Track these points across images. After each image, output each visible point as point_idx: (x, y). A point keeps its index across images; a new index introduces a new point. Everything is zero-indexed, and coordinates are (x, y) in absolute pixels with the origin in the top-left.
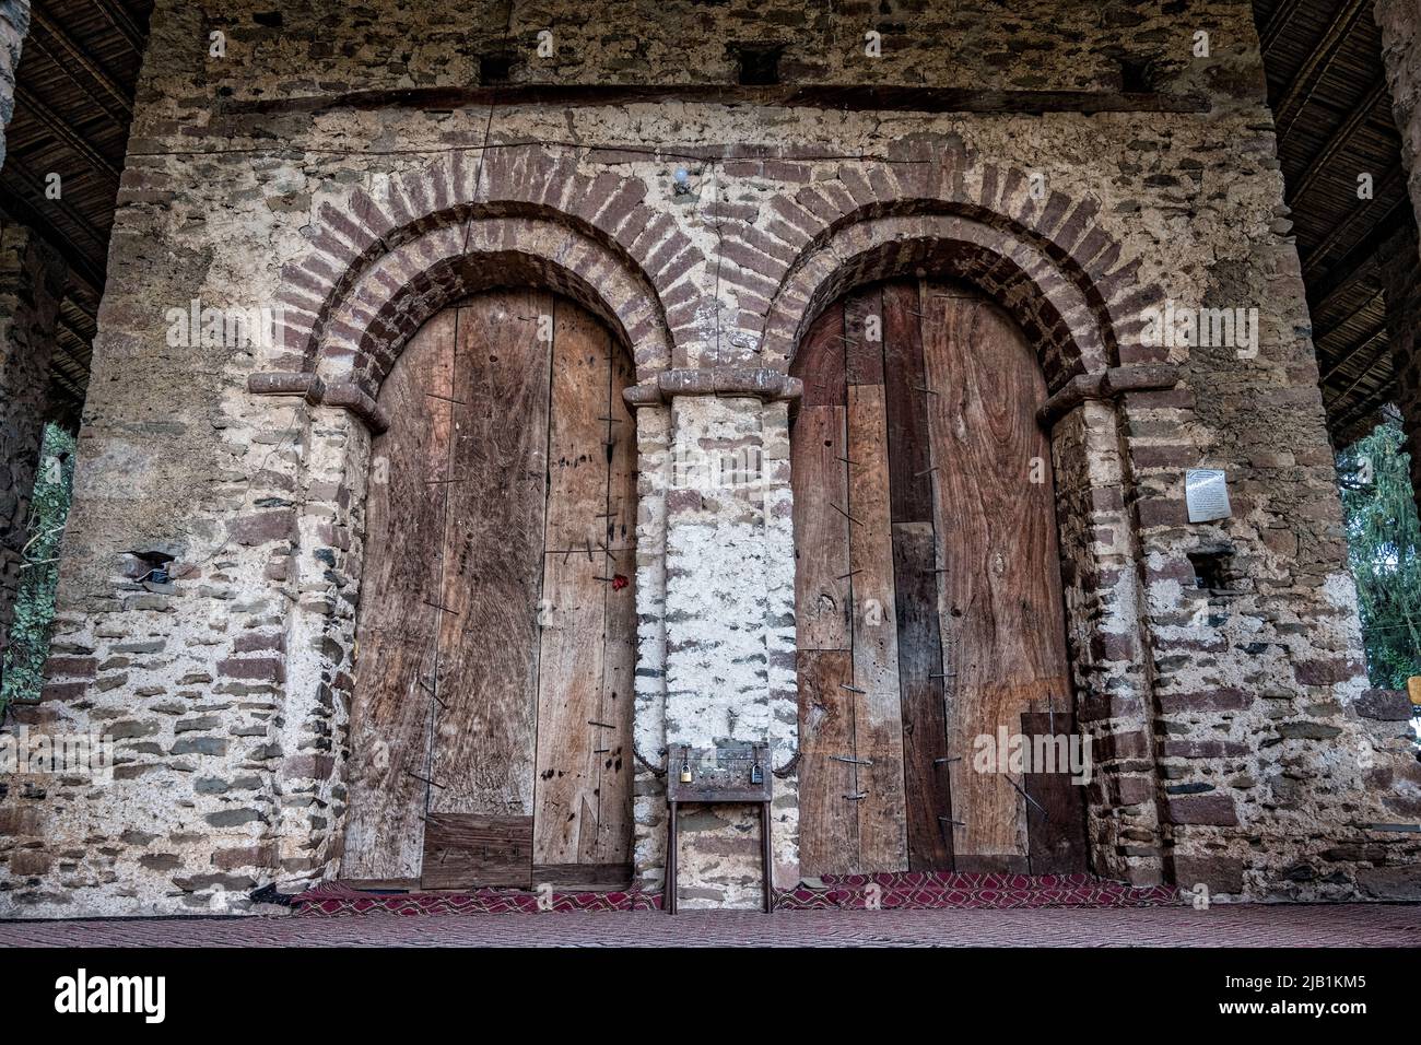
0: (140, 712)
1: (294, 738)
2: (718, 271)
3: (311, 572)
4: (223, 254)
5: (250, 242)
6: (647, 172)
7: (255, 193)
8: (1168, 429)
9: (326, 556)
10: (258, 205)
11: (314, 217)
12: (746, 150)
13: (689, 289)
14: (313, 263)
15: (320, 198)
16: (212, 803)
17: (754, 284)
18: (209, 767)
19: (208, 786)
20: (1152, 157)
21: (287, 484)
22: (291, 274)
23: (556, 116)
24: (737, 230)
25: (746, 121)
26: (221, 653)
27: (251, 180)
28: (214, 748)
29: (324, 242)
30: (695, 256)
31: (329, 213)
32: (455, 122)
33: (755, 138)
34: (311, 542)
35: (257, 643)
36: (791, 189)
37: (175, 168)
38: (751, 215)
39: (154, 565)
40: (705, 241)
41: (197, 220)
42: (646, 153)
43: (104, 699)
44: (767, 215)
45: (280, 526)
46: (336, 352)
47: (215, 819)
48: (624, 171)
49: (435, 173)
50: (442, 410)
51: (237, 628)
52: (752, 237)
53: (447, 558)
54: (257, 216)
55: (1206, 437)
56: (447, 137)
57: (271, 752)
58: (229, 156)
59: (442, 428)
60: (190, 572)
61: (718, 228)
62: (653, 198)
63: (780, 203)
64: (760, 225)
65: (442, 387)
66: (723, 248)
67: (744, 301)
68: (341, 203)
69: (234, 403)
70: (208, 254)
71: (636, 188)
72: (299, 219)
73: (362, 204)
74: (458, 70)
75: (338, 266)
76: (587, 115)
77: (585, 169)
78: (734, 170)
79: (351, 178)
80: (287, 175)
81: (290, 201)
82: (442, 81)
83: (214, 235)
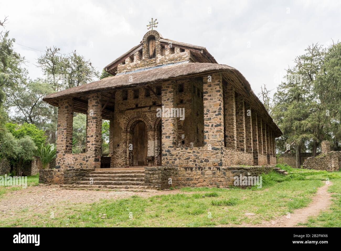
0: (118, 155)
1: (128, 156)
2: (151, 121)
4: (120, 123)
5: (122, 121)
6: (146, 113)
7: (122, 118)
8: (181, 131)
10: (122, 119)
11: (126, 119)
12: (153, 111)
13: (149, 123)
14: (126, 123)
16: (122, 161)
17: (153, 122)
18: (122, 158)
19: (122, 160)
21: (125, 139)
22: (125, 124)
23: (141, 109)
24: (152, 118)
25: (153, 108)
26: (122, 151)
27: (122, 117)
28: (122, 157)
29: (126, 121)
30: (150, 120)
31: (127, 119)
32: (134, 111)
35: (124, 150)
37: (117, 116)
38: (153, 116)
39: (118, 145)
40: (150, 119)
41: (119, 120)
42: (146, 112)
43: (117, 154)
46: (129, 129)
47: (123, 162)
48: (145, 113)
49: (133, 115)
50: (138, 131)
51: (123, 149)
52: (153, 118)
53: (138, 143)
54: (122, 120)
55: (183, 132)
56: (134, 112)
57: (126, 157)
58: (120, 115)
59: (138, 133)
60: (120, 146)
61: (151, 118)
62: (147, 116)
65: (138, 129)
66: (152, 119)
67: (153, 123)
68: (127, 118)
69: (122, 134)
70: (120, 122)
71: (146, 115)
72: (125, 119)
73: (129, 118)
74: (134, 106)
75: (128, 123)
76: (143, 109)
77: (142, 114)
78: (153, 113)
79: (128, 116)
80: (124, 116)
81: (124, 118)
82: (133, 107)
83: (120, 121)
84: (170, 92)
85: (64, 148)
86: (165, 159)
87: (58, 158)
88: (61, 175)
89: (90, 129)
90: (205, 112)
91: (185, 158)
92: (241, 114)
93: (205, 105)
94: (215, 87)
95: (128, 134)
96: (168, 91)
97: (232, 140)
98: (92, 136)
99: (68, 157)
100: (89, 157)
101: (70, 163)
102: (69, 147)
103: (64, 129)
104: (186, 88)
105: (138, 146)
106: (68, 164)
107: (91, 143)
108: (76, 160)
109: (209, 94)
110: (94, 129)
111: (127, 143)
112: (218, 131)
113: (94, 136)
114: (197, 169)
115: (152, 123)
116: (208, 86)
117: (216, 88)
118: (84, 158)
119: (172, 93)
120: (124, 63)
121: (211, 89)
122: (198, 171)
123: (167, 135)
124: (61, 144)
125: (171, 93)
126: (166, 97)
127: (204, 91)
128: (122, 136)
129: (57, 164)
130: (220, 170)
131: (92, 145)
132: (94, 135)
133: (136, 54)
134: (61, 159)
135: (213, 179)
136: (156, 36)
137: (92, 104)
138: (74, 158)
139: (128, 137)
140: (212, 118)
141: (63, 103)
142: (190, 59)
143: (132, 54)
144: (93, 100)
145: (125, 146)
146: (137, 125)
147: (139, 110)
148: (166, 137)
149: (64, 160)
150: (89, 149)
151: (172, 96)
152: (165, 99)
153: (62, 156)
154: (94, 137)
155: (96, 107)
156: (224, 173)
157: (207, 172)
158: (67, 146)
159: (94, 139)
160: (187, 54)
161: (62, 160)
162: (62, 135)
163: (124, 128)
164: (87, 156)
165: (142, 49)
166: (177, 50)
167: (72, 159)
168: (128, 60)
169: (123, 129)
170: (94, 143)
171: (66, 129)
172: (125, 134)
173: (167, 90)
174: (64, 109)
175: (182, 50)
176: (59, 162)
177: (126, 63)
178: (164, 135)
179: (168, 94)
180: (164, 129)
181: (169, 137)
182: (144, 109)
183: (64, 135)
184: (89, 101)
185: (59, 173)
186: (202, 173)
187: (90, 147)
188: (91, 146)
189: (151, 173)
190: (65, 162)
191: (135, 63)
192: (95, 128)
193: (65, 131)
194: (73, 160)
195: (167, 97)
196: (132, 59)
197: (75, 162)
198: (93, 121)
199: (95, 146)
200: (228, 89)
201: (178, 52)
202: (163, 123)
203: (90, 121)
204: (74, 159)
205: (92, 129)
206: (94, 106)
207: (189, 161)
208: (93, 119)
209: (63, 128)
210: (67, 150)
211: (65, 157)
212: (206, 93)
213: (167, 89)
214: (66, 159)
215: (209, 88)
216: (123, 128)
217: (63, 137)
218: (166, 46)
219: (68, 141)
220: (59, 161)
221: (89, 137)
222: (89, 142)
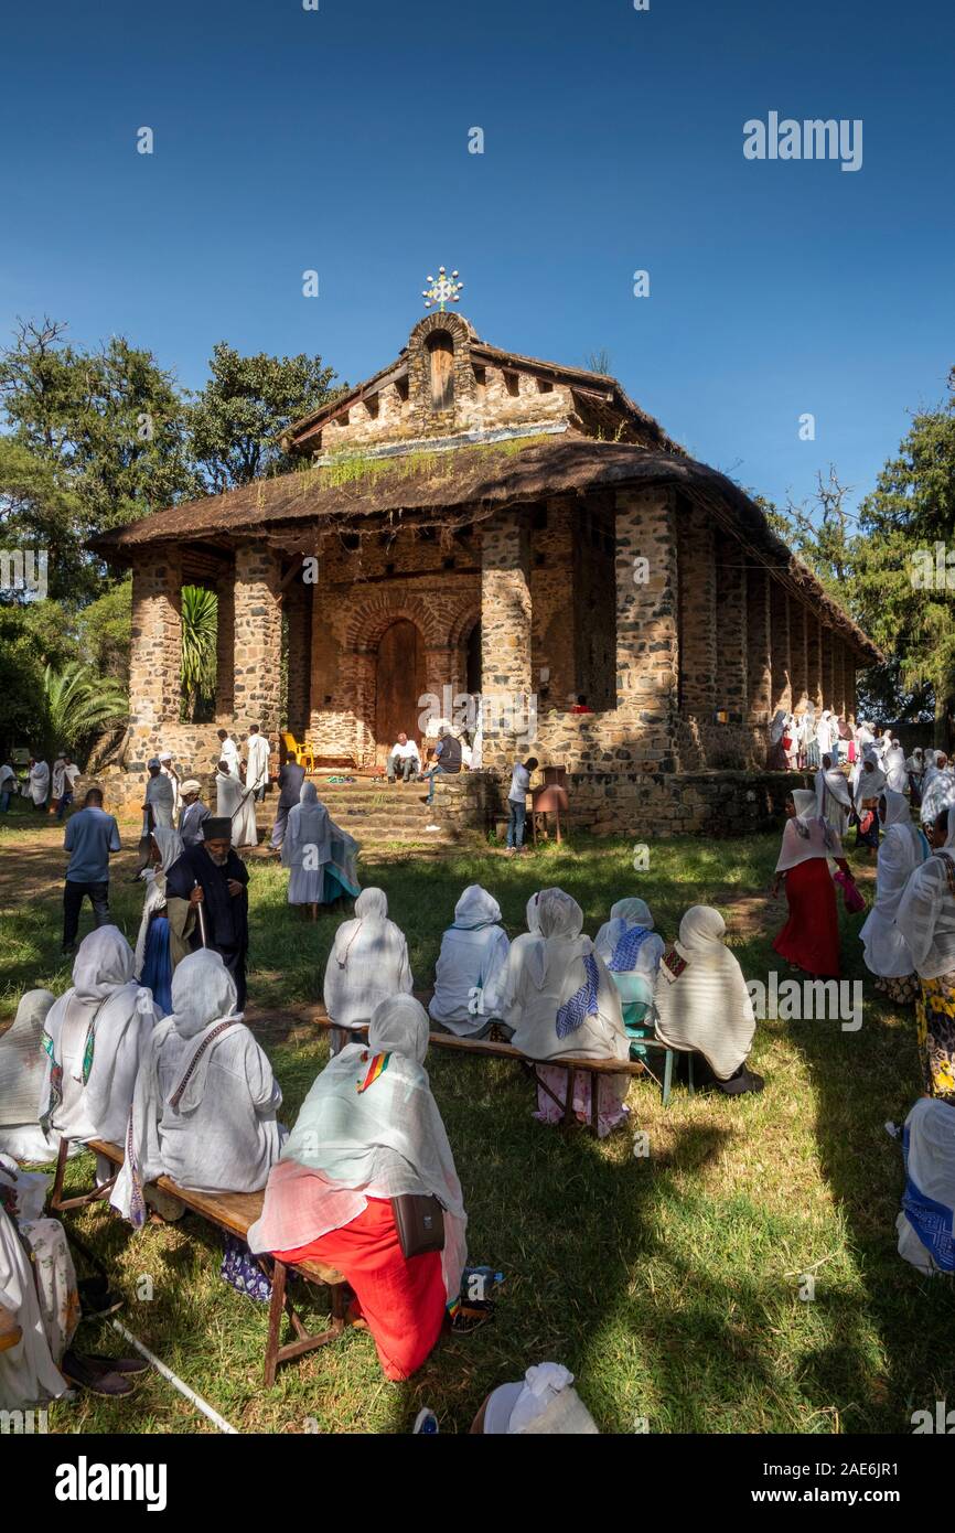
0: (328, 730)
1: (359, 735)
2: (439, 621)
3: (360, 698)
4: (335, 624)
5: (340, 620)
6: (423, 595)
7: (340, 607)
8: (540, 659)
9: (363, 694)
10: (340, 611)
11: (353, 613)
12: (446, 587)
13: (433, 627)
14: (355, 625)
15: (354, 608)
16: (343, 750)
17: (447, 625)
18: (342, 742)
19: (342, 746)
20: (541, 583)
21: (352, 679)
22: (350, 628)
23: (403, 582)
24: (444, 610)
25: (446, 579)
26: (342, 718)
28: (343, 739)
29: (356, 619)
30: (434, 618)
31: (356, 612)
32: (381, 585)
33: (448, 584)
34: (360, 691)
35: (349, 715)
36: (455, 598)
37: (324, 602)
38: (447, 606)
39: (328, 699)
40: (436, 614)
41: (329, 616)
42: (423, 590)
43: (323, 728)
44: (450, 606)
45: (353, 688)
46: (362, 644)
47: (345, 753)
48: (418, 596)
49: (378, 599)
50: (391, 652)
51: (344, 712)
52: (447, 612)
53: (394, 691)
54: (342, 614)
55: (546, 660)
56: (380, 589)
58: (334, 598)
59: (392, 658)
60: (335, 700)
61: (439, 610)
62: (425, 603)
63: (453, 602)
64: (449, 608)
65: (391, 647)
66: (440, 615)
67: (445, 630)
68: (358, 609)
69: (340, 660)
70: (332, 624)
71: (422, 599)
72: (350, 614)
73: (362, 608)
74: (382, 571)
75: (359, 625)
76: (410, 580)
77: (409, 596)
78: (443, 594)
79: (360, 602)
80: (346, 602)
81: (348, 609)
82: (378, 574)
83: (333, 619)
84: (510, 537)
85: (159, 704)
86: (493, 748)
87: (138, 737)
89: (245, 647)
90: (620, 605)
91: (554, 747)
92: (733, 603)
93: (619, 581)
94: (654, 527)
95: (362, 661)
96: (501, 534)
97: (703, 690)
98: (252, 670)
99: (171, 736)
101: (178, 755)
102: (171, 705)
103: (155, 645)
104: (556, 515)
105: (393, 702)
107: (247, 693)
108: (200, 744)
109: (633, 548)
110: (258, 647)
111: (356, 694)
112: (658, 664)
113: (257, 670)
114: (592, 781)
115: (441, 627)
116: (632, 522)
117: (655, 531)
119: (516, 541)
120: (344, 421)
121: (641, 533)
122: (595, 786)
123: (498, 673)
124: (145, 693)
125: (511, 539)
126: (495, 551)
127: (619, 536)
128: (342, 669)
129: (134, 755)
130: (662, 783)
131: (253, 697)
132: (258, 665)
133: (385, 391)
134: (146, 740)
135: (642, 810)
136: (457, 334)
137: (248, 564)
138: (193, 738)
139: (362, 672)
140: (641, 624)
141: (150, 557)
142: (571, 418)
143: (370, 392)
144: (251, 552)
145: (351, 700)
146: (390, 631)
147: (397, 583)
148: (497, 680)
149: (158, 744)
150: (243, 711)
151: (516, 549)
152: (492, 558)
153: (152, 732)
154: (259, 672)
155: (262, 576)
156: (676, 794)
157: (623, 788)
158: (167, 701)
159: (260, 681)
160: (560, 398)
161: (150, 745)
162: (148, 663)
163: (349, 643)
164: (237, 734)
165: (406, 377)
166: (528, 384)
167: (186, 741)
168: (357, 411)
169: (345, 646)
170: (258, 692)
171: (161, 644)
172: (351, 664)
173: (501, 529)
174: (154, 579)
175: (545, 388)
176: (142, 753)
177: (352, 421)
178: (490, 674)
179: (502, 542)
180: (488, 653)
181: (506, 679)
182: (415, 582)
183: (154, 665)
184: (239, 554)
186: (608, 793)
187: (244, 706)
188: (248, 702)
189: (453, 790)
191: (381, 421)
192: (262, 646)
193: (158, 650)
194: (187, 745)
195: (499, 553)
196: (373, 410)
197: (195, 751)
198: (254, 621)
199: (261, 701)
200: (695, 525)
201: (529, 390)
202: (487, 635)
203: (244, 619)
204: (193, 744)
205: (252, 646)
206: (255, 572)
207: (567, 753)
208: (253, 615)
209: (153, 641)
210: (168, 713)
211: (160, 734)
212: (626, 543)
213: (499, 525)
215: (636, 528)
216: (344, 643)
217: (152, 669)
218: (489, 370)
219: (170, 685)
220: (140, 749)
221: (240, 672)
222: (242, 688)
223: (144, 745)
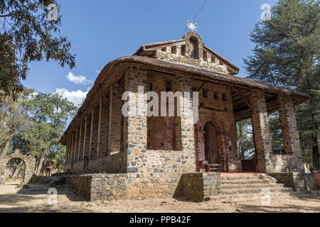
2: (200, 122)
17: (202, 124)
20: (227, 116)
21: (171, 138)
39: (162, 144)
85: (145, 140)
87: (132, 154)
88: (143, 183)
98: (189, 130)
100: (187, 158)
101: (156, 164)
106: (153, 166)
107: (188, 139)
108: (167, 159)
118: (179, 158)
120: (164, 50)
124: (137, 134)
129: (130, 164)
131: (190, 141)
132: (191, 128)
133: (178, 47)
134: (137, 156)
136: (199, 40)
140: (294, 133)
143: (174, 44)
145: (171, 145)
149: (144, 158)
150: (186, 146)
153: (141, 152)
160: (225, 68)
161: (139, 159)
164: (184, 156)
165: (185, 45)
166: (217, 61)
167: (160, 158)
168: (169, 49)
175: (221, 64)
176: (136, 163)
177: (167, 51)
178: (264, 141)
180: (263, 135)
183: (142, 121)
185: (138, 180)
187: (186, 144)
188: (188, 143)
190: (146, 163)
191: (177, 55)
197: (164, 163)
201: (218, 63)
211: (146, 154)
212: (288, 111)
214: (149, 157)
218: (207, 54)
220: (134, 161)
221: (184, 130)
222: (185, 137)
223: (136, 159)
